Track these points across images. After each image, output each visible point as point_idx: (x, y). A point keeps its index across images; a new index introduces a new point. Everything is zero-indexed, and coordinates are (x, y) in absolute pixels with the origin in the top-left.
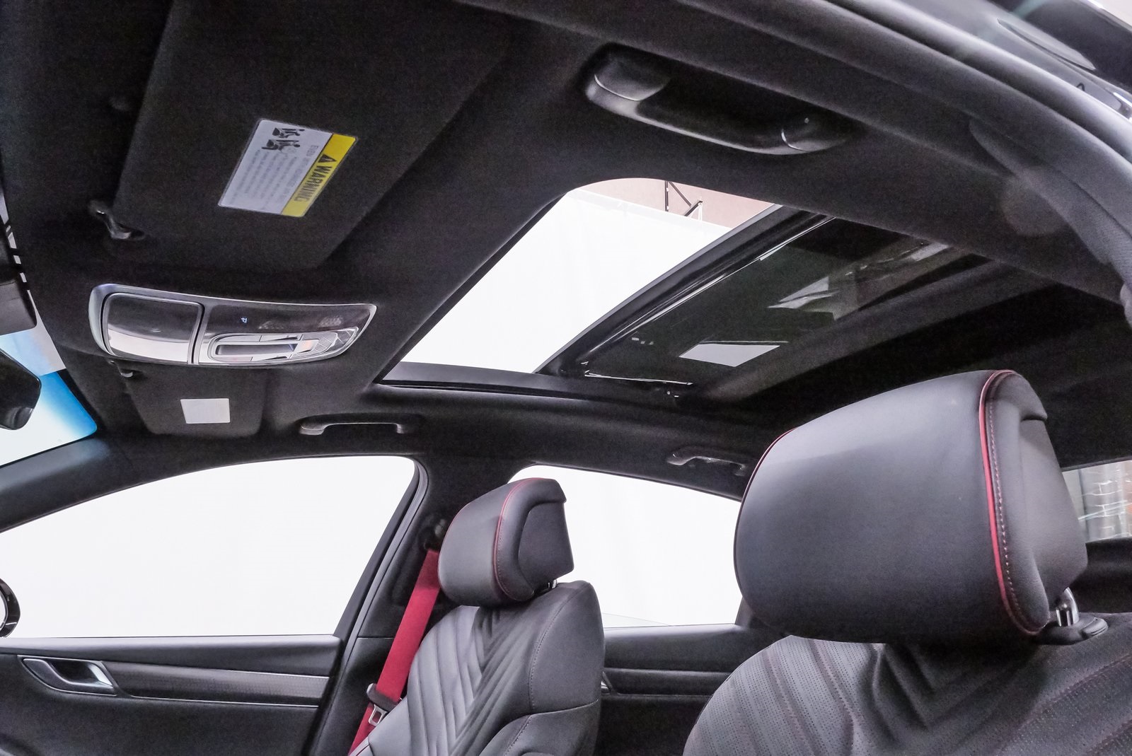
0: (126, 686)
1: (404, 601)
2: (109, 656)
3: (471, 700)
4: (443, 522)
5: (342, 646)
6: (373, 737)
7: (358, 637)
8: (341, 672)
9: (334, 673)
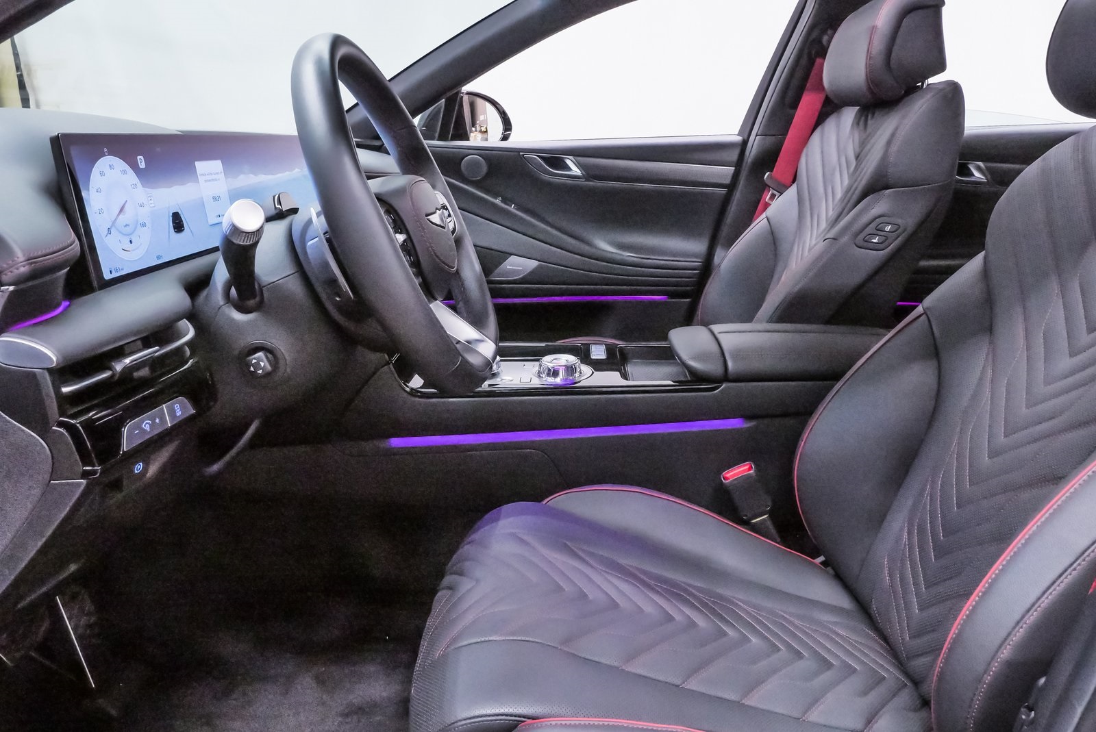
0: (591, 173)
1: (795, 105)
2: (578, 153)
3: (846, 182)
4: (829, 32)
5: (745, 143)
6: (770, 212)
7: (757, 136)
8: (744, 164)
9: (739, 164)
